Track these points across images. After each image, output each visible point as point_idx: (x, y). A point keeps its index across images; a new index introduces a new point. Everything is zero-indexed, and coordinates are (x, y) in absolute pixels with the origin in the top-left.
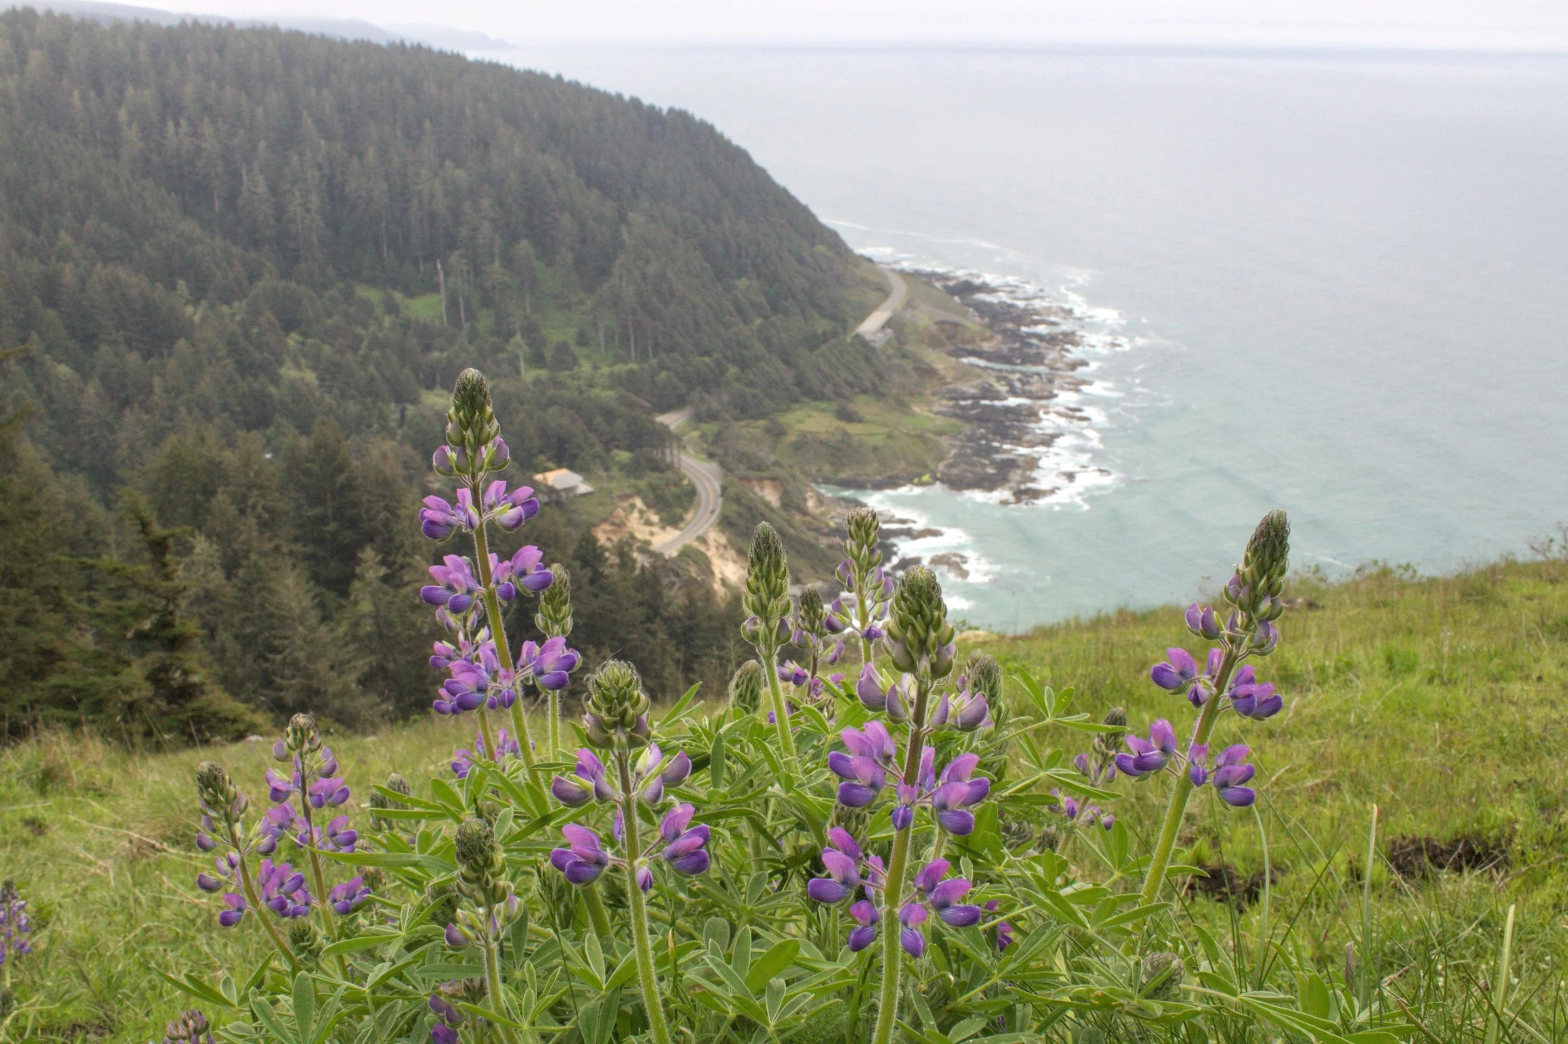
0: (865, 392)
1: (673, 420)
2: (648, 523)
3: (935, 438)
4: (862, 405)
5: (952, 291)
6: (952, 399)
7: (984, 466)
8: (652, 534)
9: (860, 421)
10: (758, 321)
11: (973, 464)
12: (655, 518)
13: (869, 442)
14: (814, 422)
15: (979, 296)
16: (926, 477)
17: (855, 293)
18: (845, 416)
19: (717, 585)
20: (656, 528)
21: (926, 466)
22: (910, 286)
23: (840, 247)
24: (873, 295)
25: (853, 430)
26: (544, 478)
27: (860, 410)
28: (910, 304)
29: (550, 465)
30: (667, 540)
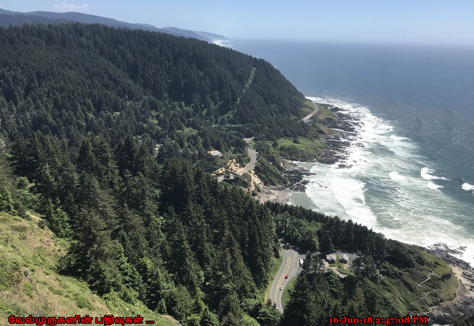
0: (302, 136)
1: (247, 140)
2: (236, 166)
3: (319, 149)
4: (301, 140)
5: (333, 110)
6: (327, 139)
8: (237, 169)
9: (299, 143)
10: (275, 116)
12: (238, 165)
13: (300, 149)
14: (286, 143)
15: (340, 111)
16: (315, 160)
17: (304, 110)
18: (295, 142)
19: (252, 184)
20: (238, 167)
21: (315, 157)
22: (320, 108)
23: (302, 97)
24: (309, 110)
25: (297, 145)
26: (210, 152)
27: (300, 141)
28: (319, 113)
29: (213, 149)
30: (240, 171)
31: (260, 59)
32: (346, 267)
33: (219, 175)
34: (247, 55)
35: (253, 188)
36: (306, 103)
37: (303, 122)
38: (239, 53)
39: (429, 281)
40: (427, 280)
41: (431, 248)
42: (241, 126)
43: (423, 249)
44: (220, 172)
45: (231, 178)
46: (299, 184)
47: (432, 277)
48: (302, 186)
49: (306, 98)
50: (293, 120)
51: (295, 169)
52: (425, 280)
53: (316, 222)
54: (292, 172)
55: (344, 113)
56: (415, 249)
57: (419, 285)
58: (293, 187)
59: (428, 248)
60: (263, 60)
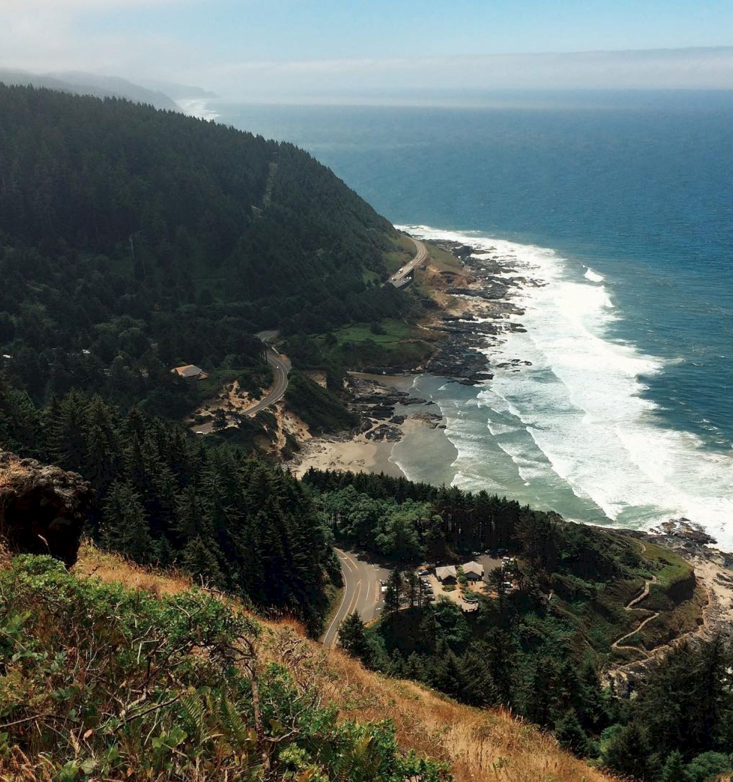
0: (390, 316)
1: (265, 337)
2: (241, 397)
3: (427, 343)
4: (388, 326)
5: (457, 253)
6: (444, 319)
7: (455, 360)
8: (243, 403)
9: (384, 334)
10: (327, 275)
11: (449, 359)
12: (246, 394)
13: (388, 346)
14: (356, 335)
15: (473, 256)
16: (419, 368)
17: (394, 256)
18: (377, 331)
19: (279, 434)
20: (246, 400)
21: (420, 361)
22: (429, 250)
23: (386, 226)
24: (403, 256)
25: (378, 339)
26: (176, 371)
27: (385, 327)
28: (426, 262)
29: (184, 363)
30: (251, 408)
31: (283, 143)
32: (477, 587)
33: (202, 421)
34: (250, 134)
35: (282, 443)
36: (396, 242)
37: (391, 286)
38: (232, 130)
39: (646, 597)
40: (642, 596)
41: (656, 532)
42: (249, 304)
43: (640, 535)
44: (204, 414)
45: (229, 426)
46: (385, 426)
47: (652, 587)
48: (392, 429)
49: (396, 227)
50: (369, 281)
51: (376, 393)
52: (637, 597)
53: (415, 501)
54: (369, 400)
55: (482, 257)
56: (621, 538)
57: (628, 609)
58: (373, 432)
59: (650, 533)
60: (290, 146)
